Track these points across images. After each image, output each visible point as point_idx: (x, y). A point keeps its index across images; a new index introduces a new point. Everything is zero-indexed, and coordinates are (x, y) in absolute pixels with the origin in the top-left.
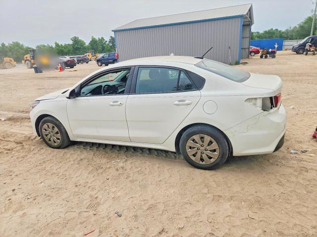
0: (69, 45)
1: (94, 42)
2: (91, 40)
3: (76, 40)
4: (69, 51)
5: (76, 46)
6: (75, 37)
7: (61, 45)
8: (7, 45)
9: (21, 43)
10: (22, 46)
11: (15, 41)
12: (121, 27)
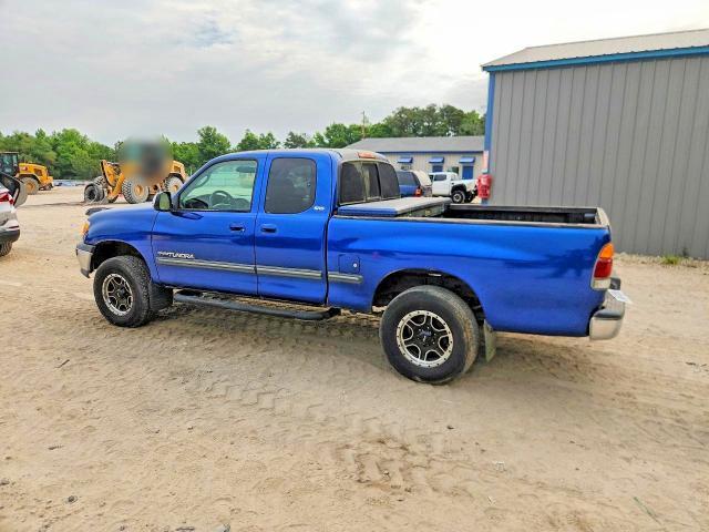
0: (192, 144)
1: (249, 143)
2: (243, 137)
3: (209, 137)
4: (191, 158)
5: (208, 147)
6: (208, 129)
7: (174, 144)
8: (48, 134)
9: (82, 134)
10: (84, 140)
11: (68, 128)
12: (501, 59)
